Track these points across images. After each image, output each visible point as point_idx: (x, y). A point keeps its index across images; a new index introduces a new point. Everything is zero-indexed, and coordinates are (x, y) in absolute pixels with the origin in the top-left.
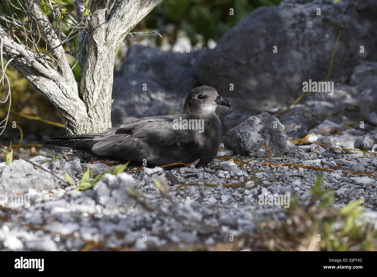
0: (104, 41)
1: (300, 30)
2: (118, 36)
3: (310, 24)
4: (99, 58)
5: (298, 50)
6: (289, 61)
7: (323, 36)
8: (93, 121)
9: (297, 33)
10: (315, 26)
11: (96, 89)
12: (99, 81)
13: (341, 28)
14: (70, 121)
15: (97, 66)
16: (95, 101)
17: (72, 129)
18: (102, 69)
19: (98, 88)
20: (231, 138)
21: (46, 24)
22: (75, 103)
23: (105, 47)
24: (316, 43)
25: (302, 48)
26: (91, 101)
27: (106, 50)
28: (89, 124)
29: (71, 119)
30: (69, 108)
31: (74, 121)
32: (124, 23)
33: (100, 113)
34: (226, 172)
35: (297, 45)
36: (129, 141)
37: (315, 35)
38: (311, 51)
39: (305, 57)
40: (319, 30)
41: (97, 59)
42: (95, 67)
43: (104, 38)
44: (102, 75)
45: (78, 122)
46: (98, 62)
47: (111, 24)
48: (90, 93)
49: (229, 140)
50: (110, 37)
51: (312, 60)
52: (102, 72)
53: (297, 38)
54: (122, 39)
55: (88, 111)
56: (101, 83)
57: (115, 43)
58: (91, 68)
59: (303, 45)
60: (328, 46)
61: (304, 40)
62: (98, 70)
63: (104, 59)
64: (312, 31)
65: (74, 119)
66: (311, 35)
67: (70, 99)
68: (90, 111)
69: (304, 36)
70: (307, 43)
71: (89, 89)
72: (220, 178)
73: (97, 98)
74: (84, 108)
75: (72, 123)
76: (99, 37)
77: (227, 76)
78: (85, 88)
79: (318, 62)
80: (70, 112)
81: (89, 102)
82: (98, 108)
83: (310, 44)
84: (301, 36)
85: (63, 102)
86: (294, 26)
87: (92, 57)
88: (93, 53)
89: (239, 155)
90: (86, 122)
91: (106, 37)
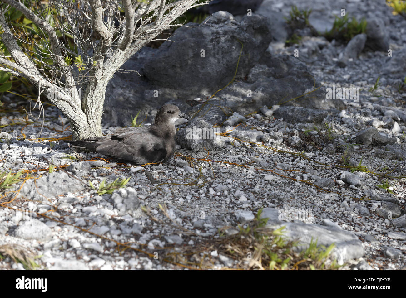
0: (102, 76)
1: (216, 43)
2: (111, 72)
3: (223, 39)
4: (97, 87)
5: (214, 57)
6: (208, 65)
7: (231, 48)
8: (91, 127)
9: (214, 45)
10: (226, 40)
11: (94, 106)
12: (96, 101)
13: (243, 42)
14: (76, 126)
15: (96, 92)
16: (93, 114)
17: (77, 131)
18: (99, 93)
19: (95, 106)
20: (180, 137)
21: (66, 68)
22: (80, 115)
23: (101, 80)
24: (227, 53)
25: (217, 56)
26: (90, 113)
27: (102, 82)
28: (89, 128)
29: (77, 125)
30: (76, 119)
31: (78, 127)
32: (115, 65)
33: (95, 121)
34: (183, 170)
35: (214, 54)
36: (121, 146)
37: (226, 47)
38: (223, 57)
39: (219, 62)
40: (229, 44)
41: (95, 87)
42: (94, 92)
43: (101, 74)
44: (98, 97)
45: (81, 127)
46: (96, 89)
47: (106, 65)
48: (90, 109)
49: (179, 139)
50: (105, 74)
51: (224, 64)
52: (99, 95)
53: (214, 49)
54: (113, 75)
55: (88, 120)
56: (98, 102)
57: (108, 77)
58: (92, 93)
59: (218, 54)
60: (234, 55)
61: (218, 50)
62: (96, 94)
63: (100, 87)
64: (224, 45)
65: (79, 125)
66: (223, 47)
67: (77, 113)
68: (89, 120)
69: (219, 47)
70: (220, 53)
71: (89, 106)
72: (179, 174)
73: (94, 112)
74: (85, 118)
75: (77, 128)
76: (98, 74)
77: (166, 75)
78: (86, 104)
79: (227, 65)
80: (77, 122)
81: (89, 114)
82: (95, 118)
83: (223, 53)
84: (217, 48)
85: (72, 115)
86: (212, 40)
87: (93, 86)
88: (93, 84)
89: (185, 149)
90: (86, 128)
91: (103, 73)
